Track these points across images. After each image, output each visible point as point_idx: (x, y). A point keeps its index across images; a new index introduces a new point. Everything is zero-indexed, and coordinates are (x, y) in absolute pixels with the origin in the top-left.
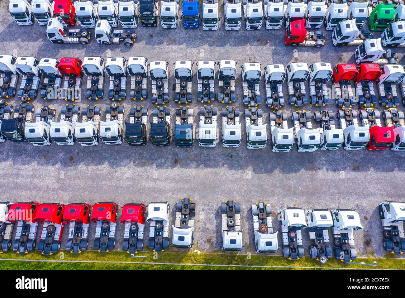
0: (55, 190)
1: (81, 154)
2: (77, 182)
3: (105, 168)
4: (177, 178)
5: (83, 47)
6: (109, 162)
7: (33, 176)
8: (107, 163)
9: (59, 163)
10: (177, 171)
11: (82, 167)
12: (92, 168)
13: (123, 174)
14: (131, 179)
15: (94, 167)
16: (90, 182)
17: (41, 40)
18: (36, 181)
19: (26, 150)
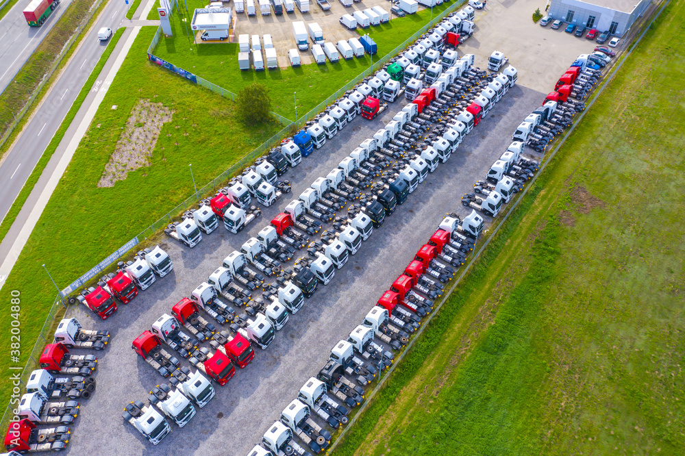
0: (377, 290)
1: (359, 261)
2: (381, 273)
3: (383, 252)
4: (424, 216)
5: (261, 219)
6: (381, 247)
7: (352, 298)
8: (380, 249)
9: (355, 277)
10: (419, 215)
11: (371, 265)
12: (376, 259)
13: (397, 243)
14: (404, 241)
15: (377, 258)
16: (388, 265)
17: (223, 241)
18: (359, 298)
19: (324, 294)
